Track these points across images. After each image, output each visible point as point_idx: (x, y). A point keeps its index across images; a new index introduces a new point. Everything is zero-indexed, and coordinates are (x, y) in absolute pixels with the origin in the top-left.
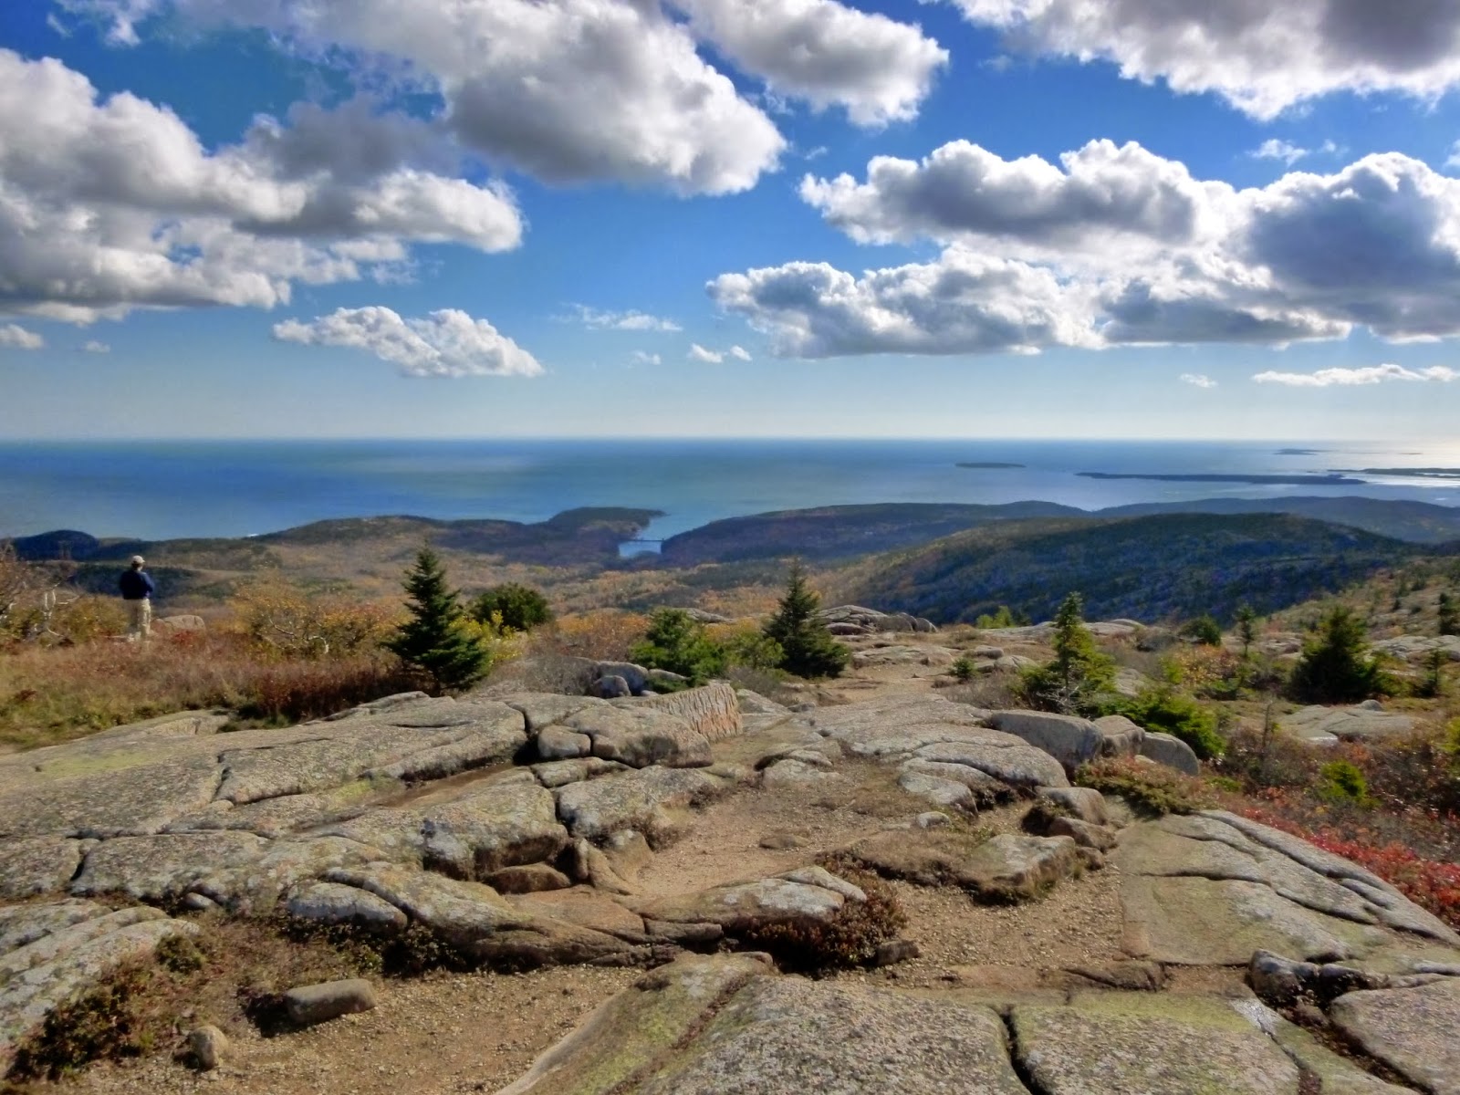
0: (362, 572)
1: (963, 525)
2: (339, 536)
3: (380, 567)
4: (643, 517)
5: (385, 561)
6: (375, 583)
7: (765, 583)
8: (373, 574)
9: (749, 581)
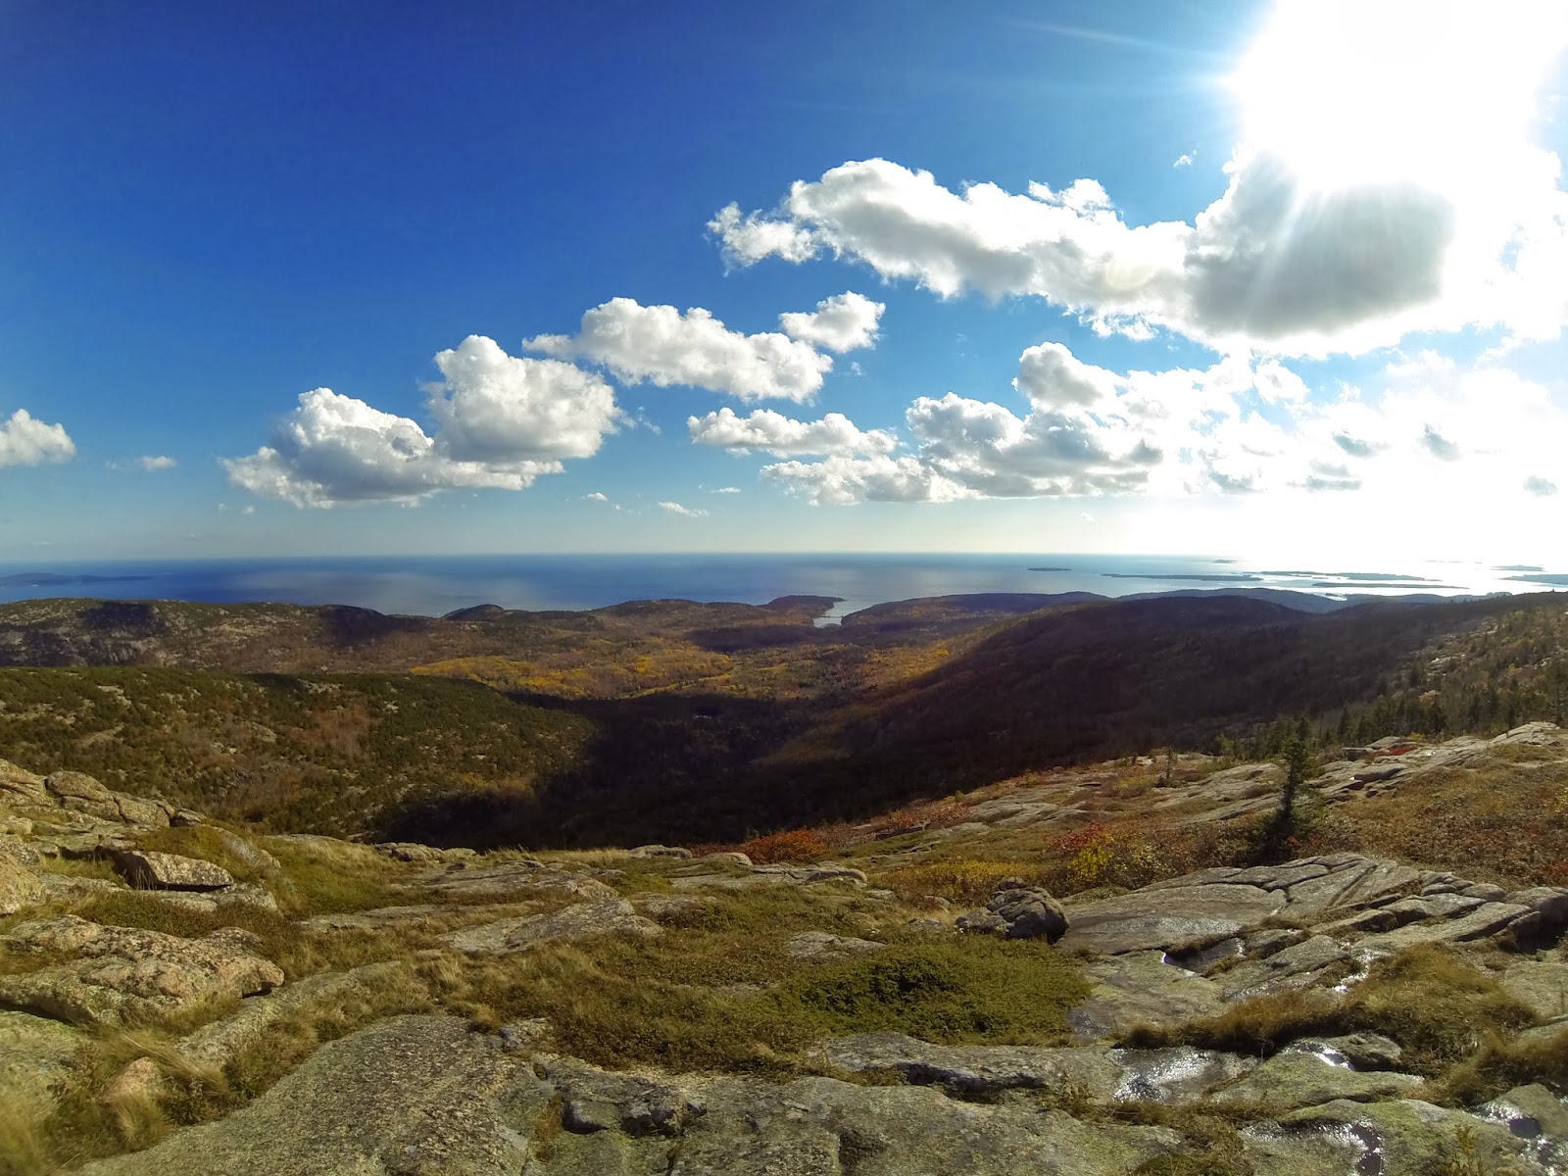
0: (652, 634)
1: (1038, 607)
2: (639, 611)
3: (662, 631)
4: (828, 603)
5: (666, 627)
6: (659, 641)
7: (911, 644)
8: (659, 636)
9: (900, 644)
